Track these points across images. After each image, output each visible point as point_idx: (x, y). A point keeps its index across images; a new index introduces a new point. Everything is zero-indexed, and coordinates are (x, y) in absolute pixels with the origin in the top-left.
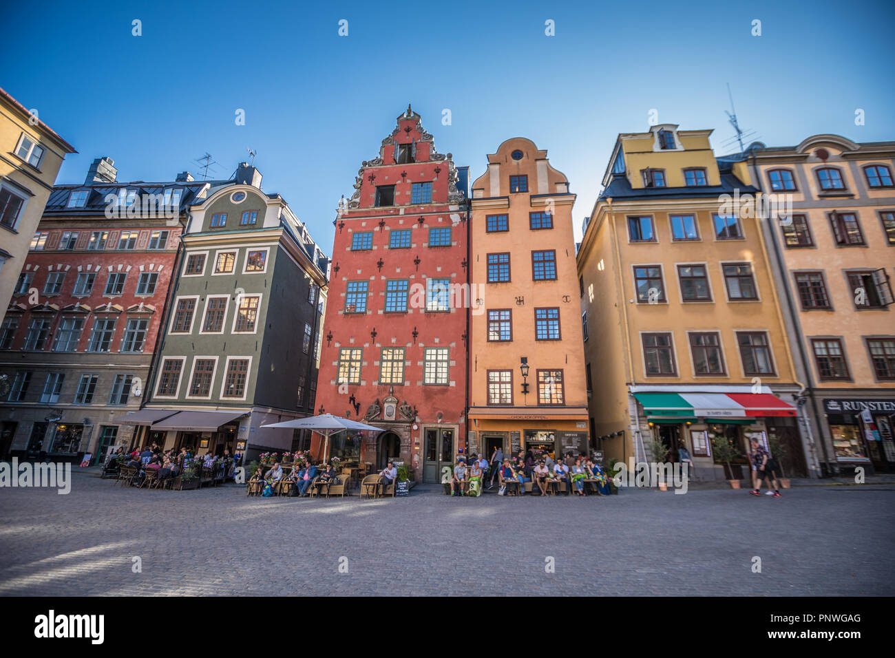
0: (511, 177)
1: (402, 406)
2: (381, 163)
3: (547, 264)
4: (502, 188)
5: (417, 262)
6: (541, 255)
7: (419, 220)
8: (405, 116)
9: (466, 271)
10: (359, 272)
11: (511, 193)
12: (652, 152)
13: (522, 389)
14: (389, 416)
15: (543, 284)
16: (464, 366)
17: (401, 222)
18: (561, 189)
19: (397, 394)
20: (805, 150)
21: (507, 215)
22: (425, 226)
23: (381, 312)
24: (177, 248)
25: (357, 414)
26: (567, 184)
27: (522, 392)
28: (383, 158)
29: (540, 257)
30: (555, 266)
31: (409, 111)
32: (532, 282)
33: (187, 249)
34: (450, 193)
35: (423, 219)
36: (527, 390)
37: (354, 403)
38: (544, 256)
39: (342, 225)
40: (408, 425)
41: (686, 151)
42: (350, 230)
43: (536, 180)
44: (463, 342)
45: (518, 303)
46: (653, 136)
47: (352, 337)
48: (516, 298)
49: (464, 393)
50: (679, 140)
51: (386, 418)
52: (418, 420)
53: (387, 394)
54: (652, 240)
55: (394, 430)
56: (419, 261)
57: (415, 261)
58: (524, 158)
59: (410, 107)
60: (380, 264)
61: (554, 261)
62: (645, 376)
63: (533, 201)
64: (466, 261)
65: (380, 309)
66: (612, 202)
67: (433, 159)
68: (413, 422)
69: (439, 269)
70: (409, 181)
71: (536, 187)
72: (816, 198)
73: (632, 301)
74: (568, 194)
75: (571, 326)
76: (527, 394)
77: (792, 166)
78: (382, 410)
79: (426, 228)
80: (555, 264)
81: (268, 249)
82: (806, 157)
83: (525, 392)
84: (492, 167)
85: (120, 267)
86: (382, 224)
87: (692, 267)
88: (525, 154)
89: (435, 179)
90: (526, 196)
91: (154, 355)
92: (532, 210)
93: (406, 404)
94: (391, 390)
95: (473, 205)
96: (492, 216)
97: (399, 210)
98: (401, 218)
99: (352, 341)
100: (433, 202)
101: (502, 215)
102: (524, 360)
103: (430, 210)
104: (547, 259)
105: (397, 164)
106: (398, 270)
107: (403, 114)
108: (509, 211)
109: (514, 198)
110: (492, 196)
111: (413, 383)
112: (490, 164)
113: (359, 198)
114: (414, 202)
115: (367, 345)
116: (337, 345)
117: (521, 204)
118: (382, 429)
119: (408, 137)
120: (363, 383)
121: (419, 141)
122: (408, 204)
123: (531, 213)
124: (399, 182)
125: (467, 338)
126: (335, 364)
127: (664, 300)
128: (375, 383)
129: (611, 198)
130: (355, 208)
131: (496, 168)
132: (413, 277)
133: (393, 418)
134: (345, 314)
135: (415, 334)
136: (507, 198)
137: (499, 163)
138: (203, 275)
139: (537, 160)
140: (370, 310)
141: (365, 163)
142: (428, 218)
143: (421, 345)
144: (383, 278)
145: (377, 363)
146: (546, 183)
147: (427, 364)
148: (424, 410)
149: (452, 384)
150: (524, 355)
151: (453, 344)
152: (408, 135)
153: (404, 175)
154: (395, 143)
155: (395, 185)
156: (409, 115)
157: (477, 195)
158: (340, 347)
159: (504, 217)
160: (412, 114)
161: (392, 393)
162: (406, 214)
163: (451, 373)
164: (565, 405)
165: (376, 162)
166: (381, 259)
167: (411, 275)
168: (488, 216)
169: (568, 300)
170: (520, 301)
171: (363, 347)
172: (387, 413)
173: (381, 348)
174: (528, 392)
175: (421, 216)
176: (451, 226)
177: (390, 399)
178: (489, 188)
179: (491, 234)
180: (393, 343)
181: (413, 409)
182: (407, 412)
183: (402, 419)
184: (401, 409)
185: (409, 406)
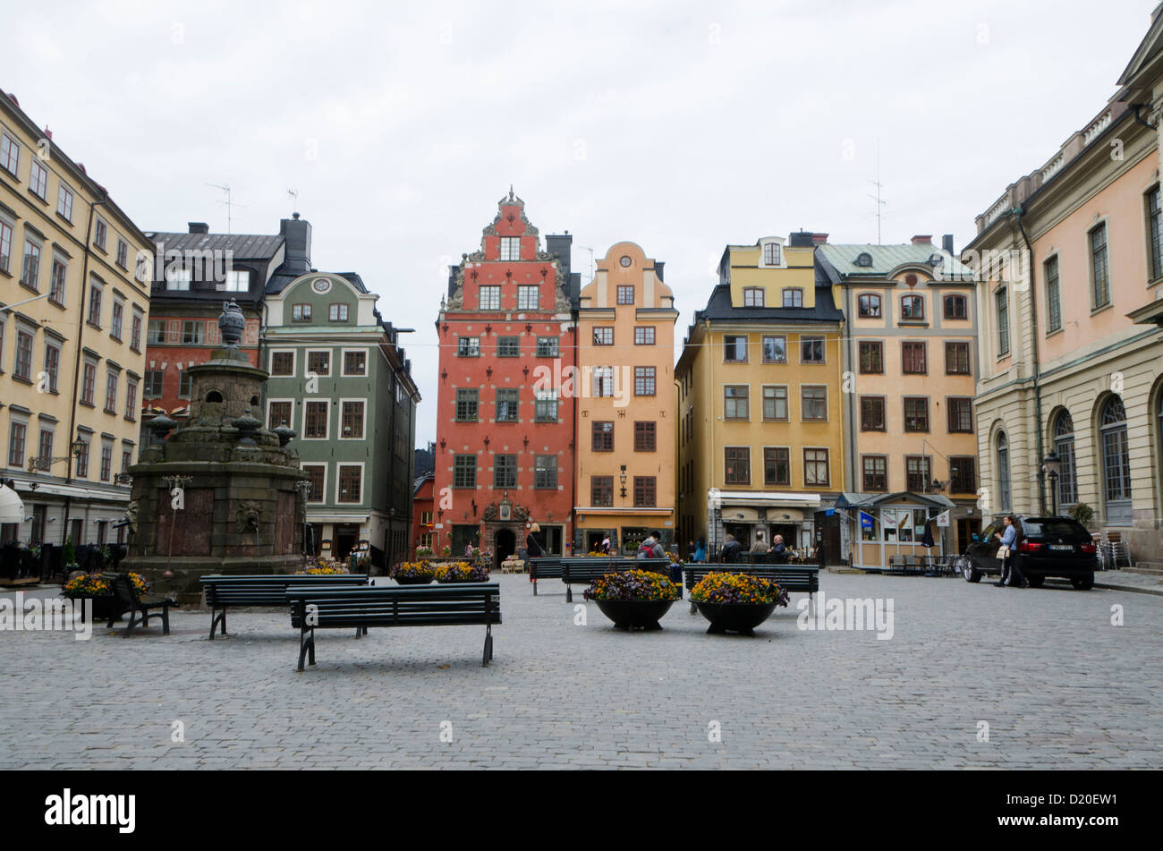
0: (617, 286)
2: (483, 258)
3: (648, 380)
4: (609, 299)
5: (526, 372)
6: (643, 370)
7: (526, 327)
8: (507, 200)
10: (468, 379)
11: (618, 304)
12: (756, 267)
13: (620, 492)
14: (505, 515)
15: (643, 399)
16: (571, 472)
17: (508, 328)
18: (666, 304)
19: (512, 497)
20: (895, 276)
21: (613, 328)
22: (533, 334)
23: (492, 421)
24: (256, 344)
25: (475, 515)
26: (672, 299)
27: (621, 496)
28: (485, 252)
29: (640, 372)
30: (655, 383)
31: (512, 195)
32: (633, 398)
33: (269, 345)
34: (557, 300)
35: (530, 327)
36: (625, 494)
37: (472, 505)
38: (645, 372)
39: (446, 328)
40: (522, 523)
41: (789, 268)
42: (455, 334)
43: (643, 292)
44: (569, 451)
45: (620, 416)
46: (760, 248)
47: (466, 444)
48: (619, 411)
49: (571, 496)
50: (785, 255)
51: (502, 518)
52: (530, 519)
53: (502, 497)
54: (745, 361)
55: (508, 528)
56: (528, 371)
57: (524, 371)
58: (632, 265)
59: (512, 189)
60: (489, 372)
61: (655, 377)
62: (724, 484)
63: (639, 316)
65: (493, 418)
66: (711, 323)
67: (540, 259)
68: (526, 521)
70: (514, 282)
71: (642, 302)
72: (895, 326)
73: (720, 419)
74: (672, 310)
75: (666, 437)
77: (881, 291)
78: (498, 511)
79: (534, 337)
80: (655, 380)
81: (367, 351)
82: (895, 284)
83: (623, 495)
84: (600, 273)
86: (488, 330)
87: (775, 388)
88: (633, 261)
90: (632, 310)
92: (636, 324)
93: (519, 506)
94: (506, 494)
95: (580, 316)
96: (599, 328)
97: (505, 315)
98: (510, 324)
99: (466, 448)
100: (541, 309)
101: (608, 327)
102: (623, 468)
103: (537, 317)
104: (648, 375)
105: (500, 261)
106: (508, 380)
107: (505, 198)
108: (615, 324)
109: (620, 310)
110: (599, 306)
111: (525, 487)
112: (599, 270)
113: (461, 299)
114: (520, 307)
115: (480, 452)
116: (452, 452)
117: (626, 317)
118: (498, 528)
119: (510, 228)
120: (479, 487)
121: (524, 234)
122: (514, 309)
123: (636, 328)
124: (504, 283)
125: (573, 446)
126: (451, 469)
127: (747, 418)
128: (491, 487)
129: (710, 319)
130: (459, 310)
131: (604, 275)
132: (522, 387)
133: (508, 518)
134: (457, 422)
135: (526, 443)
136: (614, 309)
137: (607, 271)
138: (294, 375)
139: (644, 269)
140: (481, 418)
141: (465, 257)
142: (535, 326)
143: (532, 452)
144: (493, 387)
145: (491, 469)
146: (652, 297)
147: (538, 470)
148: (535, 511)
149: (561, 488)
150: (624, 464)
151: (561, 453)
152: (511, 225)
153: (509, 275)
154: (497, 234)
155: (500, 286)
156: (511, 200)
157: (584, 304)
158: (455, 454)
159: (611, 330)
160: (515, 199)
161: (507, 496)
162: (512, 320)
163: (559, 478)
164: (657, 507)
165: (478, 256)
166: (490, 367)
167: (520, 385)
168: (594, 328)
169: (664, 415)
170: (622, 414)
171: (477, 454)
172: (502, 513)
173: (495, 455)
174: (626, 496)
175: (529, 324)
176: (559, 336)
177: (505, 502)
178: (596, 298)
179: (597, 347)
180: (506, 451)
181: (526, 510)
182: (521, 513)
183: (516, 519)
184: (516, 509)
185: (522, 507)
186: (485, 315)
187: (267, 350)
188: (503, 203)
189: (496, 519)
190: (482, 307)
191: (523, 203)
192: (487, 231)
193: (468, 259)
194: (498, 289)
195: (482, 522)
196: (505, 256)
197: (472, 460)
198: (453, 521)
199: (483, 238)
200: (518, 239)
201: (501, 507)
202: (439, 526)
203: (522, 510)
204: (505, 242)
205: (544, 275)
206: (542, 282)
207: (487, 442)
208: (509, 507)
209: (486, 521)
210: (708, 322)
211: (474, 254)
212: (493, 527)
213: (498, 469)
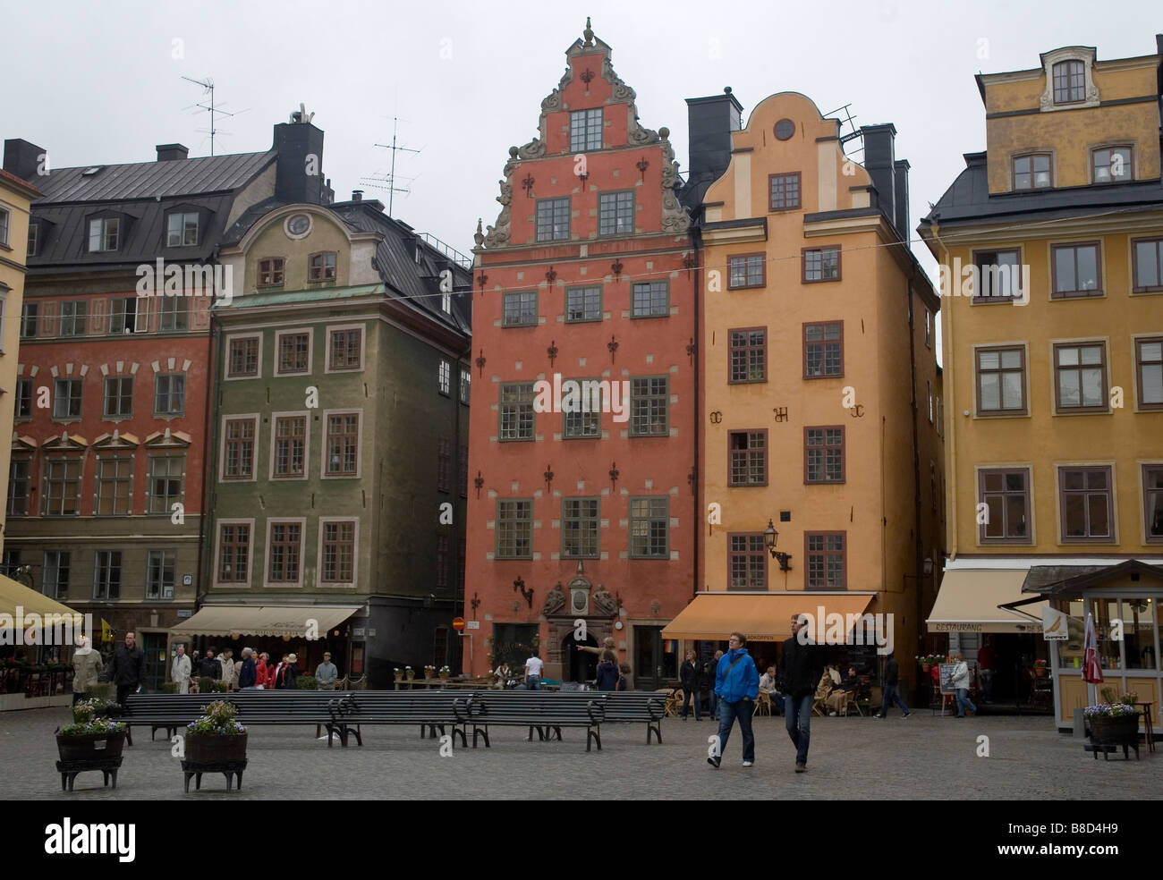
0: (771, 177)
1: (599, 593)
2: (542, 151)
3: (827, 347)
4: (754, 200)
5: (613, 347)
6: (819, 330)
7: (613, 267)
8: (581, 45)
9: (693, 364)
10: (519, 366)
11: (772, 209)
12: (1037, 111)
13: (791, 563)
14: (579, 607)
15: (818, 385)
16: (693, 526)
17: (584, 271)
18: (860, 200)
19: (591, 574)
21: (763, 255)
22: (625, 278)
23: (558, 437)
24: (208, 327)
25: (531, 606)
27: (781, 569)
28: (545, 140)
29: (817, 335)
30: (841, 352)
31: (588, 35)
32: (803, 383)
33: (226, 329)
34: (666, 213)
35: (621, 266)
36: (789, 566)
37: (523, 590)
38: (823, 334)
39: (483, 280)
40: (608, 621)
41: (1104, 104)
42: (498, 288)
43: (815, 183)
44: (688, 488)
45: (779, 419)
46: (1045, 73)
47: (515, 481)
48: (776, 410)
49: (692, 570)
50: (1095, 81)
51: (574, 612)
52: (623, 613)
53: (575, 574)
56: (616, 345)
57: (610, 345)
58: (796, 137)
59: (589, 25)
60: (553, 352)
61: (840, 343)
62: (978, 543)
63: (809, 228)
64: (693, 343)
65: (558, 432)
66: (939, 232)
67: (635, 142)
68: (614, 617)
69: (650, 359)
70: (593, 188)
71: (816, 202)
73: (966, 413)
74: (869, 210)
76: (788, 572)
78: (566, 600)
79: (625, 283)
80: (841, 347)
81: (363, 327)
83: (786, 568)
84: (739, 157)
85: (120, 366)
86: (551, 277)
87: (1079, 346)
88: (798, 128)
89: (639, 183)
90: (798, 217)
91: (202, 518)
92: (806, 244)
93: (602, 589)
94: (580, 568)
95: (704, 237)
96: (738, 257)
97: (578, 248)
98: (583, 264)
99: (515, 487)
100: (637, 231)
101: (755, 255)
102: (785, 517)
103: (631, 247)
104: (827, 338)
105: (569, 153)
106: (582, 363)
107: (578, 41)
108: (767, 248)
109: (775, 222)
110: (739, 217)
111: (614, 555)
112: (735, 151)
113: (508, 225)
114: (604, 231)
115: (538, 494)
116: (492, 494)
117: (787, 235)
118: (568, 629)
119: (587, 94)
120: (537, 557)
121: (608, 101)
122: (592, 236)
123: (804, 251)
124: (576, 190)
125: (696, 479)
126: (491, 525)
127: (1023, 410)
128: (556, 557)
130: (503, 246)
131: (746, 158)
132: (607, 374)
133: (586, 611)
134: (501, 442)
135: (614, 475)
136: (764, 221)
137: (750, 150)
138: (259, 376)
139: (819, 140)
140: (540, 433)
141: (514, 152)
142: (628, 263)
143: (624, 492)
145: (556, 524)
146: (834, 191)
147: (635, 523)
148: (629, 601)
149: (674, 556)
150: (785, 509)
151: (675, 491)
152: (588, 90)
153: (584, 176)
154: (565, 106)
155: (568, 198)
156: (588, 44)
157: (712, 216)
158: (496, 498)
159: (758, 260)
160: (594, 42)
161: (582, 572)
162: (590, 256)
163: (670, 538)
164: (846, 590)
165: (534, 149)
166: (553, 343)
167: (603, 371)
168: (730, 258)
169: (860, 413)
170: (781, 415)
171: (533, 498)
172: (575, 603)
173: (561, 498)
174: (790, 569)
175: (618, 260)
176: (669, 278)
177: (579, 582)
178: (733, 202)
179: (735, 292)
180: (580, 490)
181: (614, 597)
182: (605, 602)
183: (599, 613)
184: (597, 596)
185: (608, 592)
186: (544, 250)
187: (223, 334)
188: (575, 50)
189: (561, 613)
190: (540, 238)
191: (610, 49)
192: (548, 103)
193: (518, 156)
194: (565, 203)
195: (541, 619)
196: (577, 144)
197: (525, 508)
198: (495, 616)
199: (542, 117)
200: (599, 113)
201: (573, 592)
202: (473, 625)
203: (608, 596)
204: (577, 120)
205: (643, 170)
208: (586, 592)
209: (549, 617)
210: (934, 228)
211: (529, 146)
212: (560, 628)
213: (569, 524)
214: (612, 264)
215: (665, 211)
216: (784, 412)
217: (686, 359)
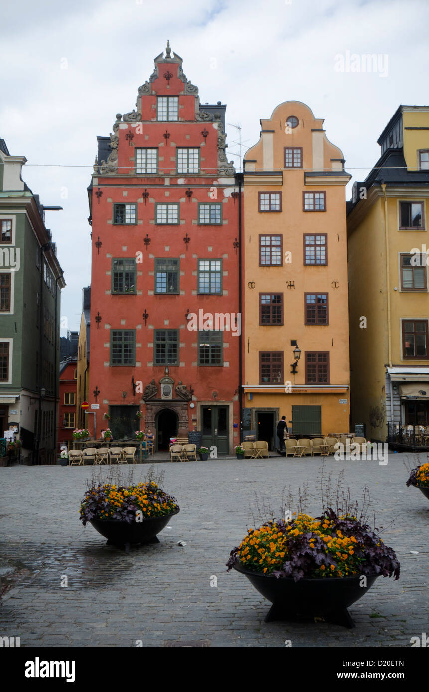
0: (285, 148)
1: (179, 386)
2: (139, 118)
3: (318, 249)
4: (275, 161)
5: (187, 240)
6: (313, 238)
7: (187, 193)
8: (164, 57)
9: (238, 253)
10: (124, 249)
11: (285, 167)
13: (291, 369)
14: (167, 394)
15: (313, 269)
16: (238, 347)
17: (167, 194)
18: (336, 167)
19: (173, 375)
21: (280, 193)
22: (194, 200)
23: (151, 293)
25: (134, 395)
26: (343, 161)
27: (292, 372)
28: (140, 112)
29: (310, 241)
30: (326, 251)
31: (168, 51)
32: (303, 268)
35: (191, 192)
38: (315, 240)
39: (99, 194)
40: (185, 403)
42: (110, 200)
43: (311, 154)
45: (289, 287)
47: (123, 318)
48: (287, 282)
49: (237, 373)
51: (163, 398)
52: (194, 398)
53: (163, 375)
54: (421, 227)
55: (171, 408)
56: (189, 239)
57: (185, 239)
58: (299, 127)
59: (168, 45)
60: (147, 241)
61: (326, 245)
62: (401, 359)
63: (308, 180)
64: (238, 241)
65: (151, 290)
66: (386, 188)
67: (200, 119)
68: (190, 400)
69: (210, 249)
70: (173, 144)
71: (311, 165)
73: (395, 288)
74: (343, 173)
75: (338, 310)
76: (296, 374)
78: (159, 390)
79: (194, 203)
80: (326, 248)
81: (14, 217)
83: (294, 372)
84: (265, 135)
86: (146, 195)
88: (301, 122)
90: (300, 173)
92: (305, 189)
93: (182, 384)
94: (167, 371)
95: (245, 180)
96: (265, 193)
97: (163, 180)
98: (167, 190)
99: (123, 322)
100: (202, 173)
101: (275, 193)
102: (294, 343)
103: (198, 182)
104: (318, 243)
105: (157, 121)
106: (167, 249)
107: (162, 54)
108: (282, 189)
109: (287, 174)
110: (265, 170)
111: (188, 364)
112: (263, 132)
113: (116, 162)
114: (180, 171)
115: (139, 327)
116: (107, 327)
117: (293, 182)
118: (160, 408)
119: (168, 87)
120: (138, 365)
121: (182, 93)
122: (173, 173)
123: (304, 193)
124: (162, 145)
126: (107, 345)
127: (425, 289)
128: (151, 365)
129: (386, 183)
130: (113, 174)
131: (269, 137)
132: (183, 256)
133: (170, 398)
134: (113, 294)
136: (281, 173)
137: (273, 132)
139: (313, 131)
140: (139, 290)
141: (119, 117)
142: (196, 191)
144: (151, 256)
145: (151, 345)
146: (322, 160)
147: (201, 345)
148: (199, 389)
149: (226, 364)
150: (294, 339)
152: (168, 84)
153: (167, 136)
154: (154, 92)
155: (157, 148)
156: (168, 56)
157: (249, 167)
158: (111, 329)
159: (278, 196)
160: (172, 56)
161: (168, 374)
162: (171, 185)
163: (224, 354)
164: (330, 384)
165: (133, 116)
166: (147, 236)
167: (181, 255)
168: (260, 193)
169: (337, 286)
170: (291, 286)
171: (135, 329)
172: (164, 392)
173: (154, 330)
174: (297, 372)
175: (189, 189)
176: (222, 202)
177: (167, 380)
178: (262, 160)
179: (263, 214)
180: (166, 325)
181: (189, 388)
182: (184, 392)
183: (179, 398)
184: (178, 388)
185: (185, 386)
186: (141, 179)
188: (160, 60)
190: (138, 171)
191: (182, 60)
192: (142, 90)
193: (122, 120)
194: (155, 151)
195: (142, 402)
196: (162, 116)
197: (129, 334)
198: (110, 401)
199: (138, 97)
200: (176, 99)
201: (162, 386)
202: (95, 406)
203: (185, 388)
204: (162, 102)
205: (205, 136)
206: (203, 144)
207: (146, 316)
208: (171, 386)
209: (146, 401)
210: (384, 186)
211: (129, 114)
212: (154, 408)
213: (158, 345)
214: (185, 191)
215: (219, 162)
216: (292, 284)
217: (233, 250)
